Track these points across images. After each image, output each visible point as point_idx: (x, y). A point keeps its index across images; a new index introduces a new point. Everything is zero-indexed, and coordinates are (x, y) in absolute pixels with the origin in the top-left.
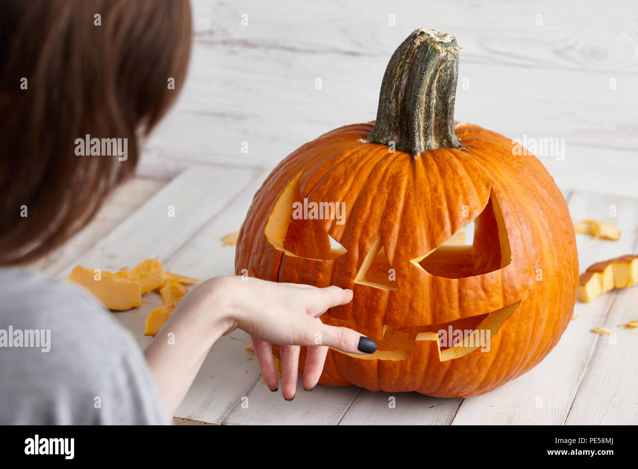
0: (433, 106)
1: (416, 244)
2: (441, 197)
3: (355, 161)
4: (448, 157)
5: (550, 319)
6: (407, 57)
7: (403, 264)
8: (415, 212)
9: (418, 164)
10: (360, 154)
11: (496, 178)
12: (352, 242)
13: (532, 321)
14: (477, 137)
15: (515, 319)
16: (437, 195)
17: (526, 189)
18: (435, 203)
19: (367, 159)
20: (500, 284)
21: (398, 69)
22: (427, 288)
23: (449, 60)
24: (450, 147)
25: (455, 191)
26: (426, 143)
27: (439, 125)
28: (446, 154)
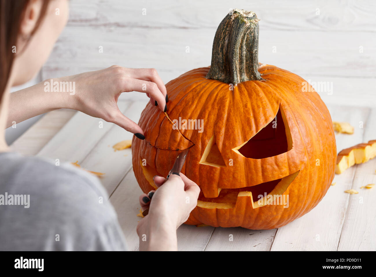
0: (244, 56)
1: (235, 139)
2: (249, 110)
3: (198, 90)
4: (254, 86)
5: (319, 181)
6: (227, 27)
7: (228, 151)
8: (234, 119)
9: (236, 91)
10: (201, 86)
11: (283, 97)
12: (197, 139)
13: (307, 182)
14: (272, 73)
15: (297, 182)
16: (247, 109)
17: (301, 103)
18: (246, 114)
19: (205, 89)
20: (286, 161)
21: (222, 34)
22: (242, 165)
23: (252, 27)
24: (256, 80)
25: (257, 106)
26: (241, 78)
27: (249, 66)
28: (253, 84)
